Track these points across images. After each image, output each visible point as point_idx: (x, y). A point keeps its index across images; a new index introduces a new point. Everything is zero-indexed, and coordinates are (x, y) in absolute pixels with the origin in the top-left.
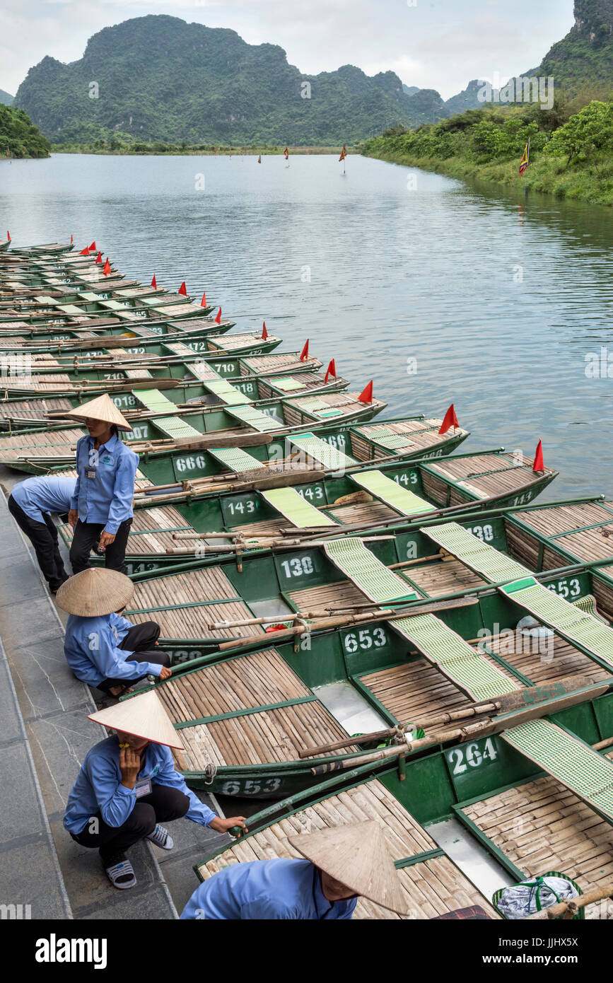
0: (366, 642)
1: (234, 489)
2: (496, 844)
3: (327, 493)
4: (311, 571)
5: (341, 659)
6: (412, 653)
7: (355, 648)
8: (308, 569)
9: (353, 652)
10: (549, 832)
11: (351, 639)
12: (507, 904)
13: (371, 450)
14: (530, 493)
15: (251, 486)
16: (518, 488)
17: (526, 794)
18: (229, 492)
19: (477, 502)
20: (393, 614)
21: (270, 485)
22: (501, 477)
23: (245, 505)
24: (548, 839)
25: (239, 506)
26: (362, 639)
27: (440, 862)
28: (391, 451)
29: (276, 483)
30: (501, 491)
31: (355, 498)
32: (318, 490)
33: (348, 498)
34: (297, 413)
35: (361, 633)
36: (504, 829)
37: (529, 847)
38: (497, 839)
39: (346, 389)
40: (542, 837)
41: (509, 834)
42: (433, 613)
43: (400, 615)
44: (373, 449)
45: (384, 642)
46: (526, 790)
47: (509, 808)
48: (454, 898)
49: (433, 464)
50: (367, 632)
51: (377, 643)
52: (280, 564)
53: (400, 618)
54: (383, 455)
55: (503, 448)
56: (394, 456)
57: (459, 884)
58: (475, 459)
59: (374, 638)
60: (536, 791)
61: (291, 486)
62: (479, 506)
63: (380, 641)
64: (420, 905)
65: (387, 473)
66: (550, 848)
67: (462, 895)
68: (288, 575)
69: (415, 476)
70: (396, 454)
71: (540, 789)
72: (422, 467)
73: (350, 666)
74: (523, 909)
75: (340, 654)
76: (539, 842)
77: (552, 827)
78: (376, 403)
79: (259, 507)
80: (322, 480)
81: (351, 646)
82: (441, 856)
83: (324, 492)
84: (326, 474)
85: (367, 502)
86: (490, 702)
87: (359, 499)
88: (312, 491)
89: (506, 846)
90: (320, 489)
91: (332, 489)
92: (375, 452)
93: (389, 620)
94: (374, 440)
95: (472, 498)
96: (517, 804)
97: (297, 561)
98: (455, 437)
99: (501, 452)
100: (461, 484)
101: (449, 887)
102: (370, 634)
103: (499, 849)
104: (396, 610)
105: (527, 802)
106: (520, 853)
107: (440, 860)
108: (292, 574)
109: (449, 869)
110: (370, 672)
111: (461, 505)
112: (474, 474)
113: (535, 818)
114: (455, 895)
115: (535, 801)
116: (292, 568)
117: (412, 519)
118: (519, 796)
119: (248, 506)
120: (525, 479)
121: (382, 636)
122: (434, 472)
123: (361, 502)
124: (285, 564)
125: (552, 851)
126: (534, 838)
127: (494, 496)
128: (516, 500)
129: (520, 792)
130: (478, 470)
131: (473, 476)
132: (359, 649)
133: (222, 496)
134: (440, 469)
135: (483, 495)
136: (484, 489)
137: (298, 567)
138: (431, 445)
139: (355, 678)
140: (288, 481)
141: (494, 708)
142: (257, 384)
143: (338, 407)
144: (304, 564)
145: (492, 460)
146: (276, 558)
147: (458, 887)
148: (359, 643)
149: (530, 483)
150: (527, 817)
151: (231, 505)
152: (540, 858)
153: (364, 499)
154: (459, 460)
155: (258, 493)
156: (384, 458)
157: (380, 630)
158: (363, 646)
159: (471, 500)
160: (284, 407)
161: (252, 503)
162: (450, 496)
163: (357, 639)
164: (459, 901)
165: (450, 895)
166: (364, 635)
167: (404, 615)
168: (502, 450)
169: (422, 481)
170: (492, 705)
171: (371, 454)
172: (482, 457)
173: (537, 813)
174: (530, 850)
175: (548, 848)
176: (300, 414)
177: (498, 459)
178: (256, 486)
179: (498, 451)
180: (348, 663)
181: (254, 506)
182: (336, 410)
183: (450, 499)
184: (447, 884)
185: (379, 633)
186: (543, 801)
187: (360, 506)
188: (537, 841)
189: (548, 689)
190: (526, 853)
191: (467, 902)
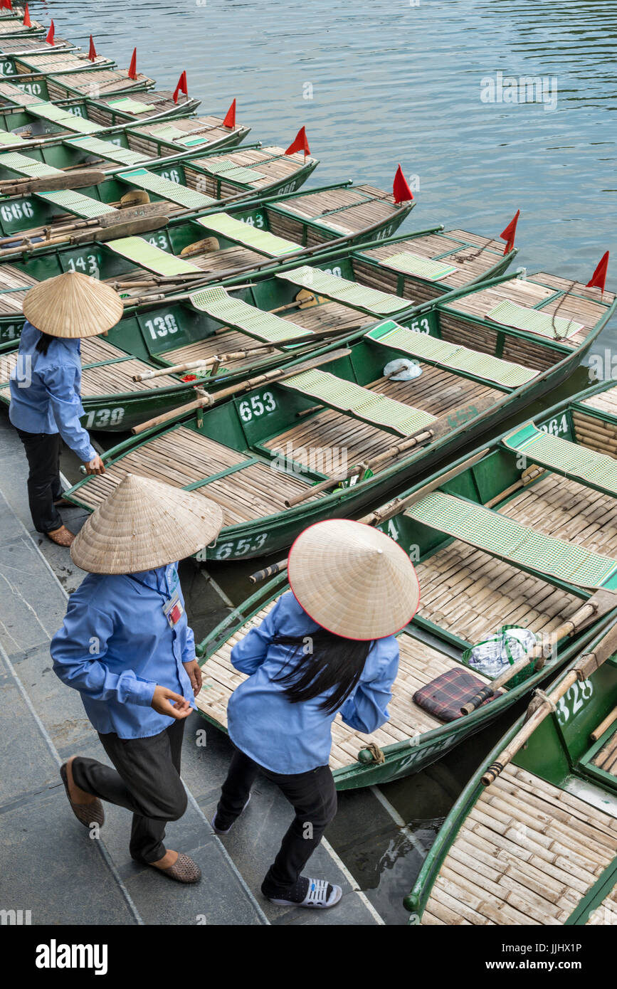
0: (258, 409)
1: (75, 241)
2: (424, 617)
3: (171, 243)
4: (176, 330)
5: (240, 430)
6: (300, 414)
7: (250, 416)
8: (173, 327)
9: (249, 421)
10: (467, 597)
11: (244, 407)
12: (479, 661)
13: (216, 186)
14: (391, 226)
15: (93, 237)
16: (379, 222)
17: (433, 567)
18: (69, 245)
19: (341, 239)
20: (282, 374)
21: (112, 235)
22: (360, 211)
23: (86, 260)
24: (470, 603)
25: (80, 262)
26: (254, 406)
27: (402, 640)
28: (244, 186)
29: (118, 233)
30: (364, 226)
31: (202, 247)
32: (162, 239)
33: (195, 246)
34: (151, 143)
35: (253, 400)
36: (426, 603)
37: (455, 614)
38: (424, 613)
39: (195, 112)
40: (463, 603)
41: (433, 606)
42: (317, 367)
43: (289, 375)
44: (219, 185)
45: (274, 407)
46: (432, 564)
47: (423, 583)
48: (429, 666)
49: (280, 203)
50: (257, 398)
51: (268, 408)
52: (144, 325)
53: (289, 377)
54: (233, 191)
55: (351, 180)
56: (251, 191)
57: (429, 654)
58: (323, 194)
59: (265, 403)
60: (441, 563)
61: (133, 235)
62: (345, 243)
63: (270, 405)
64: (404, 680)
65: (235, 214)
66: (473, 611)
67: (436, 663)
68: (154, 337)
69: (261, 218)
70: (251, 189)
71: (445, 560)
72: (268, 206)
73: (250, 436)
74: (496, 662)
75: (238, 425)
76: (462, 608)
77: (469, 592)
78: (238, 128)
79: (101, 262)
80: (165, 227)
81: (246, 414)
82: (401, 634)
83: (168, 241)
84: (170, 220)
85: (213, 250)
86: (424, 431)
87: (206, 247)
88: (156, 241)
89: (434, 617)
90: (164, 239)
91: (176, 237)
92: (222, 188)
93: (278, 381)
94: (219, 174)
95: (335, 235)
96: (429, 578)
97: (160, 319)
98: (307, 167)
99: (348, 186)
100: (318, 222)
101: (422, 659)
102: (261, 400)
103: (429, 621)
104: (283, 369)
105: (438, 574)
106: (449, 621)
107: (402, 638)
108: (157, 334)
109: (414, 644)
110: (270, 437)
111: (322, 245)
112: (328, 211)
113: (450, 588)
114: (430, 664)
115: (444, 572)
116: (156, 328)
117: (283, 260)
118: (427, 571)
119: (90, 262)
120: (382, 212)
121: (271, 401)
122: (284, 211)
123: (209, 251)
124: (149, 324)
125: (476, 613)
126: (456, 606)
127: (358, 231)
128: (379, 235)
129: (427, 567)
130: (331, 206)
131: (328, 213)
132: (254, 416)
133: (60, 251)
134: (289, 208)
135: (348, 232)
136: (345, 225)
137: (162, 327)
138: (283, 179)
139: (258, 446)
140: (131, 229)
141: (430, 435)
142: (86, 108)
143: (198, 134)
144: (168, 323)
145: (342, 195)
146: (139, 319)
147: (430, 657)
148: (253, 410)
149: (391, 216)
150: (442, 588)
151: (71, 261)
152: (469, 621)
153: (211, 247)
154: (306, 197)
155: (99, 245)
156: (237, 196)
157: (269, 394)
158: (256, 413)
159: (335, 238)
160: (129, 138)
161: (94, 258)
162: (307, 236)
163: (250, 406)
164: (436, 668)
165: (426, 666)
166: (256, 402)
167: (292, 373)
168: (350, 183)
169: (268, 223)
170: (428, 433)
171: (216, 191)
172: (329, 192)
173: (451, 582)
174: (457, 617)
175: (472, 611)
176: (156, 145)
177: (347, 193)
178: (98, 237)
179: (346, 184)
180: (248, 432)
181: (96, 261)
182: (197, 137)
183: (307, 241)
184: (419, 657)
185: (268, 397)
186: (451, 570)
187: (208, 255)
188: (460, 608)
189: (465, 412)
190: (454, 619)
191: (444, 667)
